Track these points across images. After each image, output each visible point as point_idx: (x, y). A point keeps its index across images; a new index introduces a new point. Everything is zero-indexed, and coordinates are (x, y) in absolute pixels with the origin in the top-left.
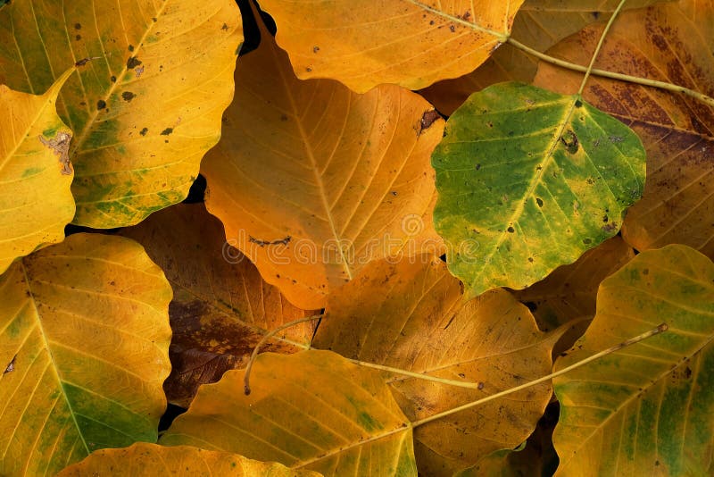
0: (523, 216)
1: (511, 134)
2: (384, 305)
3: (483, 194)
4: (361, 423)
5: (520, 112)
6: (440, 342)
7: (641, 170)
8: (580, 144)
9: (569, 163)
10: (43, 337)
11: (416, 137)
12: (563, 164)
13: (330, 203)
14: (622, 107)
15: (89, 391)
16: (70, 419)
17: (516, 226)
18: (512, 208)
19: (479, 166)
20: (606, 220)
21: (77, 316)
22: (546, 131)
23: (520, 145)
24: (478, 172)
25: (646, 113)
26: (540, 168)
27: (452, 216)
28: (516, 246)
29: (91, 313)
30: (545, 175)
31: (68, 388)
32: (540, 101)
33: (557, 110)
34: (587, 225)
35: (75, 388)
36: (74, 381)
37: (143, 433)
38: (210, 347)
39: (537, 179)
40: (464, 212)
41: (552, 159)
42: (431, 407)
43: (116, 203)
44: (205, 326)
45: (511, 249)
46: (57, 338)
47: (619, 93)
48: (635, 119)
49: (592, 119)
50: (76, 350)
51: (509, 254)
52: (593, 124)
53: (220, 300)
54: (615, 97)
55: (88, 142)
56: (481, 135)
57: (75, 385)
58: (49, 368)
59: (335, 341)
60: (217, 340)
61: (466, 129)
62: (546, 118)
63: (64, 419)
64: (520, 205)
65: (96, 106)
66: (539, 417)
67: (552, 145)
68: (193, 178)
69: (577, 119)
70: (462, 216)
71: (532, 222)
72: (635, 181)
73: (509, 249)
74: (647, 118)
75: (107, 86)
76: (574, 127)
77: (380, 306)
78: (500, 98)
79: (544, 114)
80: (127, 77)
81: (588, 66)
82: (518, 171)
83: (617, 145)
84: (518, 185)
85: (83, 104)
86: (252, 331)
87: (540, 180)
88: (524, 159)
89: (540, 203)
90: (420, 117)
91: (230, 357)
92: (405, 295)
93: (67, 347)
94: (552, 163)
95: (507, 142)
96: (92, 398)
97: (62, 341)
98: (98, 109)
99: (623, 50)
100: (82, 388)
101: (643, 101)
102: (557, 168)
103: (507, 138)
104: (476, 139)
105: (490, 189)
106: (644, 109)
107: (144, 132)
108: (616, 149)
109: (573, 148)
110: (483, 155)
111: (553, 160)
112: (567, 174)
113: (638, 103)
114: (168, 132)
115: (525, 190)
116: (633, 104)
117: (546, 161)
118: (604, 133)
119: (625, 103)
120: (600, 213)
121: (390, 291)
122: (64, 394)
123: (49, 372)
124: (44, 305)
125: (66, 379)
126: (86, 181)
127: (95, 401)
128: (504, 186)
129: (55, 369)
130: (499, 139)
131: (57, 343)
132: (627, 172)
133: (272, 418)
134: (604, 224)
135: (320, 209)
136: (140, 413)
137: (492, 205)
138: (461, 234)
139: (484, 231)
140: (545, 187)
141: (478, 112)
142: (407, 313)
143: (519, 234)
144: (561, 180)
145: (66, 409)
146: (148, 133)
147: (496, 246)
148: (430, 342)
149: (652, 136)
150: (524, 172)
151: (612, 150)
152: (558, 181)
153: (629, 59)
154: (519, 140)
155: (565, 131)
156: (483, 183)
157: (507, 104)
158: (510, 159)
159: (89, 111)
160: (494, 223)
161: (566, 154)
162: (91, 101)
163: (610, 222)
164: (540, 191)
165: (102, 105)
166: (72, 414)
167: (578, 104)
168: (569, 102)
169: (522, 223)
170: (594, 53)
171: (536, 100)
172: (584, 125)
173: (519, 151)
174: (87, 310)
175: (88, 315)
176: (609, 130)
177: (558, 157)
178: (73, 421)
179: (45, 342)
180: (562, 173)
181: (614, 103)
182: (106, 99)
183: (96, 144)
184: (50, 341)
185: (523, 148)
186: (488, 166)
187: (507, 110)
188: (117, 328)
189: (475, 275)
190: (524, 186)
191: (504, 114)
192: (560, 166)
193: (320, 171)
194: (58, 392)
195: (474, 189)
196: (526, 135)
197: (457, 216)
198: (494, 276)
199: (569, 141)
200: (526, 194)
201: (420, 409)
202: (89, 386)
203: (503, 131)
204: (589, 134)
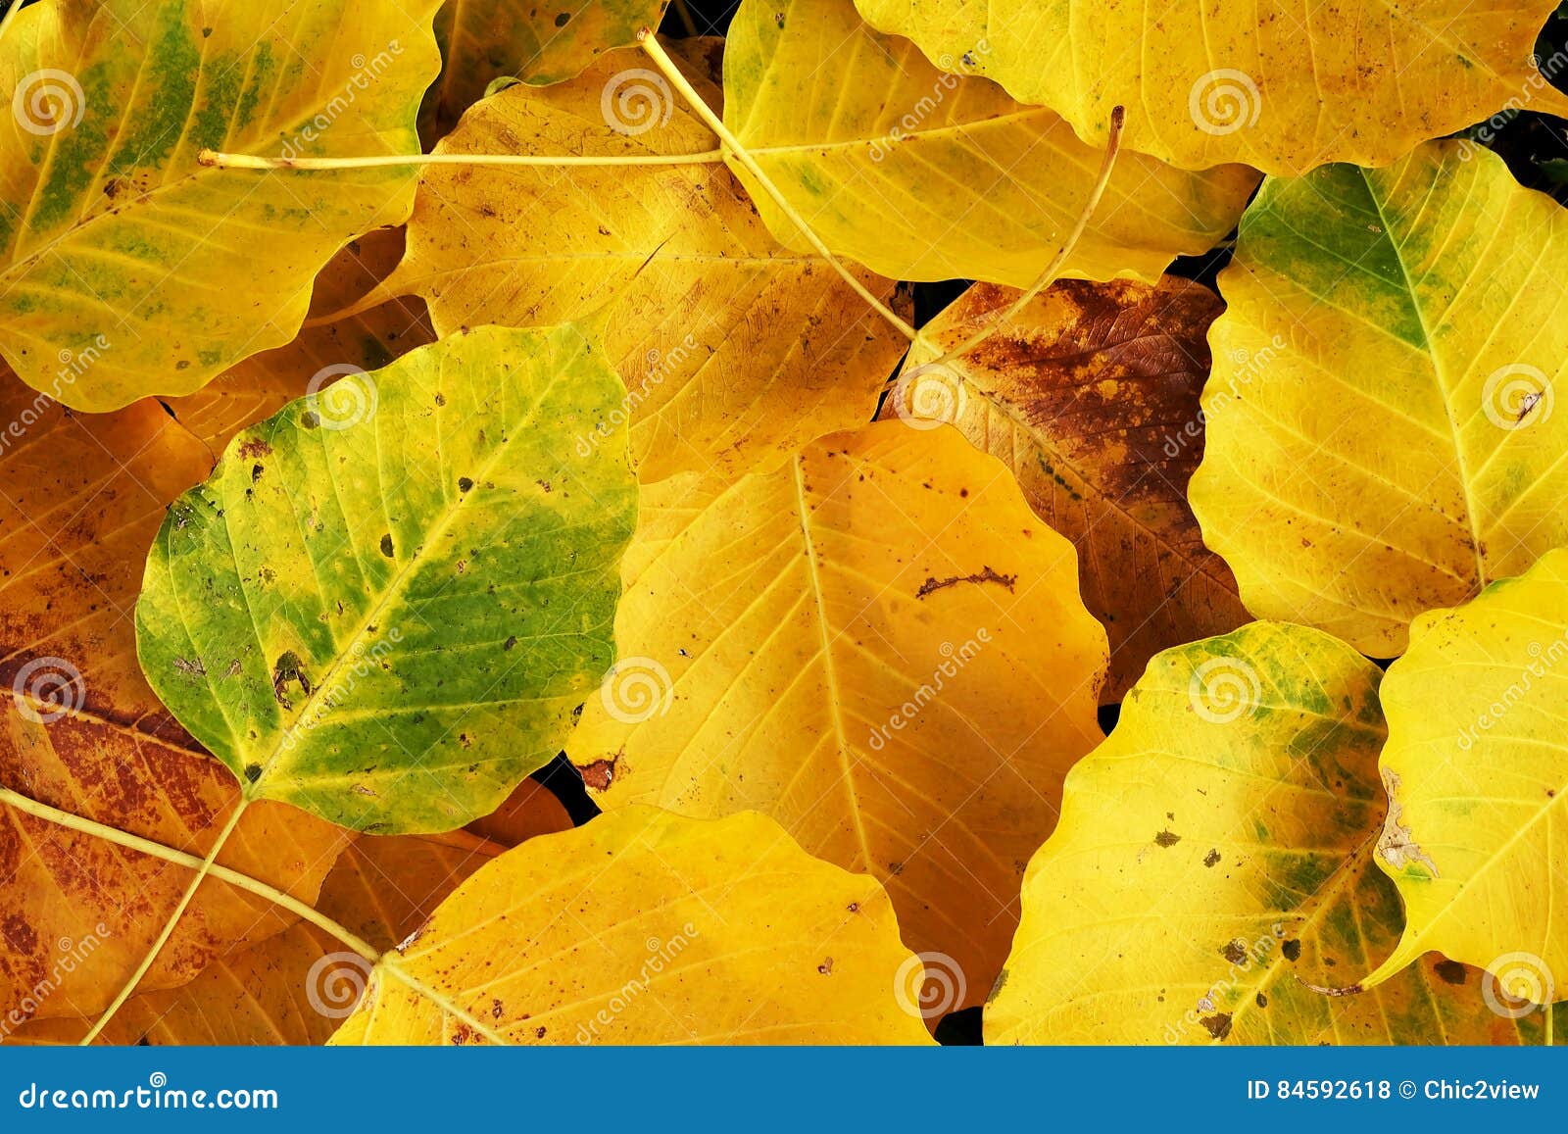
0: (431, 518)
1: (419, 719)
2: (746, 406)
3: (508, 578)
4: (824, 181)
5: (389, 766)
6: (638, 312)
7: (155, 575)
8: (271, 672)
9: (304, 632)
10: (1461, 450)
11: (626, 751)
12: (316, 633)
13: (819, 669)
14: (151, 764)
15: (1377, 328)
16: (1417, 279)
17: (452, 495)
18: (452, 541)
19: (507, 646)
20: (257, 469)
21: (1388, 482)
22: (340, 718)
23: (404, 691)
24: (511, 632)
25: (98, 744)
26: (370, 629)
27: (592, 523)
28: (465, 440)
29: (1359, 488)
30: (362, 613)
31: (1417, 337)
32: (340, 792)
33: (306, 765)
34: (300, 466)
35: (1404, 335)
36: (1404, 352)
37: (1269, 235)
38: (1120, 379)
39: (385, 602)
40: (563, 535)
41: (339, 646)
42: (678, 183)
43: (1290, 698)
44: (1116, 439)
45: (475, 437)
46: (1434, 444)
47: (148, 804)
48: (126, 731)
49: (233, 729)
50: (1397, 411)
51: (482, 423)
52: (233, 715)
53: (1076, 497)
54: (161, 794)
55: (1327, 875)
56: (491, 716)
57: (1404, 343)
58: (1453, 387)
59: (857, 351)
60: (1099, 398)
61: (525, 726)
62: (332, 750)
63: (1429, 284)
64: (432, 547)
65: (1303, 949)
66: (451, 138)
67: (334, 679)
68: (1136, 694)
69: (264, 735)
70: (569, 525)
71: (415, 501)
72: (175, 552)
73: (482, 437)
74: (99, 730)
75: (1277, 989)
76: (276, 717)
77: (754, 405)
78: (431, 801)
79: (336, 759)
80: (1234, 996)
81: (208, 876)
82: (423, 629)
83: (192, 652)
84: (427, 595)
85: (1330, 962)
86: (1023, 414)
87: (376, 599)
88: (400, 656)
89: (387, 545)
90: (614, 785)
91: (1083, 343)
92: (698, 418)
93: (1413, 420)
94: (341, 636)
95: (433, 700)
96: (1369, 313)
97: (1423, 433)
98: (1298, 941)
99: (116, 914)
100: (1392, 336)
101: (98, 777)
102: (332, 622)
103: (431, 709)
104: (502, 708)
105: (491, 592)
106: (100, 756)
107: (1213, 859)
108: (196, 644)
109: (288, 666)
110: (493, 672)
111: (336, 641)
112: (312, 606)
113: (112, 773)
114: (1166, 839)
115: (413, 582)
116: (123, 771)
117: (352, 645)
118: (213, 689)
119: (142, 775)
120: (264, 488)
121: (732, 427)
122: (1426, 329)
123: (1456, 376)
124: (1454, 520)
125: (1419, 358)
126: (1339, 784)
127: (1363, 307)
128: (460, 594)
129: (1442, 379)
130: (450, 708)
131: (1435, 433)
132: (185, 577)
133: (1003, 221)
134: (263, 461)
135: (844, 656)
136: (1273, 274)
137: (495, 550)
138: (581, 480)
139: (525, 486)
140: (367, 582)
141: (490, 766)
142: (699, 387)
143: (450, 473)
144: (329, 592)
145: (1424, 300)
146: (1206, 854)
147: (506, 446)
148: (657, 316)
149: (99, 687)
150: (408, 624)
151: (204, 643)
152: (337, 593)
153: (104, 889)
154: (404, 704)
155: (296, 709)
156: (503, 603)
157: (415, 789)
158: (435, 659)
159: (1319, 943)
160: (497, 507)
161: (305, 655)
162: (1312, 963)
163: (251, 462)
164: (381, 573)
165: (1291, 949)
166: (1414, 290)
167: (254, 773)
168: (274, 785)
169: (437, 499)
170: (185, 913)
171: (349, 793)
172: (251, 719)
173: (408, 678)
174: (1367, 492)
175: (1366, 481)
176: (201, 694)
177: (324, 648)
178: (1413, 276)
179: (1459, 438)
180: (326, 611)
181: (169, 775)
182: (1279, 961)
183: (1312, 865)
184: (1447, 439)
185: (398, 684)
186: (485, 645)
187: (422, 771)
188: (1307, 441)
189: (571, 373)
190: (414, 592)
191: (427, 763)
192: (324, 629)
193: (832, 741)
194: (1438, 335)
195: (530, 594)
196: (386, 713)
197: (581, 524)
198: (530, 364)
199: (293, 685)
200: (413, 572)
201: (698, 187)
202: (1375, 338)
203: (438, 724)
204: (246, 695)
